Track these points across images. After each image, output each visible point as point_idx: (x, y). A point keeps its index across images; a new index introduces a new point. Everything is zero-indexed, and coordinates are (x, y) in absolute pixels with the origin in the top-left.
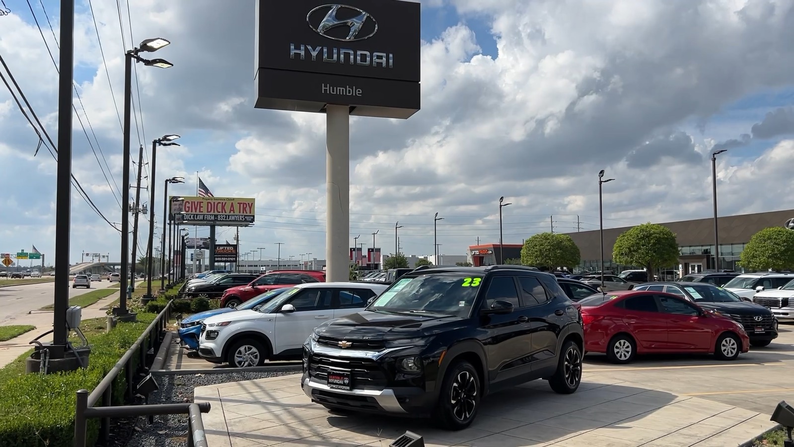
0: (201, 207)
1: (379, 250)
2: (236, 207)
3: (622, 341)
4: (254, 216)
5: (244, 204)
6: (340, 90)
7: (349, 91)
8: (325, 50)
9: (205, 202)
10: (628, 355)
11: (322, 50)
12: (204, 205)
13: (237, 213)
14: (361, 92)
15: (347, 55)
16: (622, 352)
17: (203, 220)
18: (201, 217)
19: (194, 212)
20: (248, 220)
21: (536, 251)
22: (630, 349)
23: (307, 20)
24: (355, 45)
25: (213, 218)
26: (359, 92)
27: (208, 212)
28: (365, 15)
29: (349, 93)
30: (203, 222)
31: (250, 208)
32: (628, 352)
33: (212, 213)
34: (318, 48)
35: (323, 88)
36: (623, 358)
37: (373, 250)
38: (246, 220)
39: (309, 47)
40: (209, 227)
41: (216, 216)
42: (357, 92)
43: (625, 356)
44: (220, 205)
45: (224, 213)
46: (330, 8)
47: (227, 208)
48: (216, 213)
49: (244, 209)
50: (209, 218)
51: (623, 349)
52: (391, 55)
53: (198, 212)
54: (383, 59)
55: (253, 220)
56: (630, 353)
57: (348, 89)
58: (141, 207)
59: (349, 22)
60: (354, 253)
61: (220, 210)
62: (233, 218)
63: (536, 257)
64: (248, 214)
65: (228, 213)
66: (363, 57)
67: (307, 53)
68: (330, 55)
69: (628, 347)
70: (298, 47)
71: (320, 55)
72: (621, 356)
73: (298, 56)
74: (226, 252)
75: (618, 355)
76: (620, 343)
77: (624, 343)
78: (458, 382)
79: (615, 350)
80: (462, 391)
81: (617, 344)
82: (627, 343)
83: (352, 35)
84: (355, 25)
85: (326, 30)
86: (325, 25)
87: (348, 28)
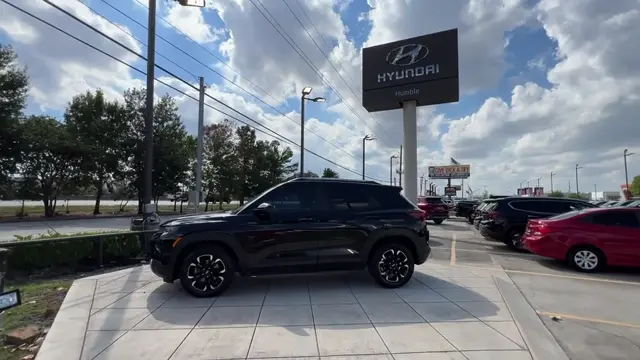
0: (443, 171)
1: (542, 189)
2: (460, 170)
3: (585, 252)
4: (469, 173)
5: (464, 168)
6: (406, 93)
7: (412, 92)
8: (397, 74)
9: (445, 168)
10: (593, 266)
11: (395, 73)
13: (461, 172)
14: (419, 91)
15: (410, 73)
16: (585, 262)
17: (444, 176)
19: (440, 173)
20: (467, 175)
22: (596, 260)
23: (387, 60)
24: (413, 66)
25: (449, 175)
26: (417, 91)
28: (420, 47)
31: (467, 169)
32: (594, 263)
33: (448, 173)
34: (393, 73)
35: (396, 94)
36: (586, 267)
37: (538, 189)
38: (465, 176)
39: (388, 74)
40: (447, 180)
41: (451, 174)
43: (589, 266)
44: (452, 170)
45: (454, 173)
46: (399, 49)
47: (456, 170)
49: (464, 170)
50: (447, 175)
51: (587, 259)
52: (438, 65)
53: (442, 173)
54: (433, 69)
55: (469, 176)
56: (596, 264)
57: (410, 91)
58: (402, 172)
59: (410, 53)
62: (459, 175)
64: (467, 172)
65: (456, 173)
66: (420, 72)
67: (387, 77)
68: (400, 75)
69: (593, 258)
70: (382, 75)
71: (394, 77)
72: (583, 265)
73: (382, 80)
74: (451, 190)
75: (580, 264)
76: (582, 254)
77: (588, 254)
78: (196, 262)
79: (576, 259)
80: (207, 269)
81: (579, 254)
82: (592, 255)
83: (413, 60)
84: (414, 54)
85: (397, 62)
86: (396, 59)
87: (410, 57)
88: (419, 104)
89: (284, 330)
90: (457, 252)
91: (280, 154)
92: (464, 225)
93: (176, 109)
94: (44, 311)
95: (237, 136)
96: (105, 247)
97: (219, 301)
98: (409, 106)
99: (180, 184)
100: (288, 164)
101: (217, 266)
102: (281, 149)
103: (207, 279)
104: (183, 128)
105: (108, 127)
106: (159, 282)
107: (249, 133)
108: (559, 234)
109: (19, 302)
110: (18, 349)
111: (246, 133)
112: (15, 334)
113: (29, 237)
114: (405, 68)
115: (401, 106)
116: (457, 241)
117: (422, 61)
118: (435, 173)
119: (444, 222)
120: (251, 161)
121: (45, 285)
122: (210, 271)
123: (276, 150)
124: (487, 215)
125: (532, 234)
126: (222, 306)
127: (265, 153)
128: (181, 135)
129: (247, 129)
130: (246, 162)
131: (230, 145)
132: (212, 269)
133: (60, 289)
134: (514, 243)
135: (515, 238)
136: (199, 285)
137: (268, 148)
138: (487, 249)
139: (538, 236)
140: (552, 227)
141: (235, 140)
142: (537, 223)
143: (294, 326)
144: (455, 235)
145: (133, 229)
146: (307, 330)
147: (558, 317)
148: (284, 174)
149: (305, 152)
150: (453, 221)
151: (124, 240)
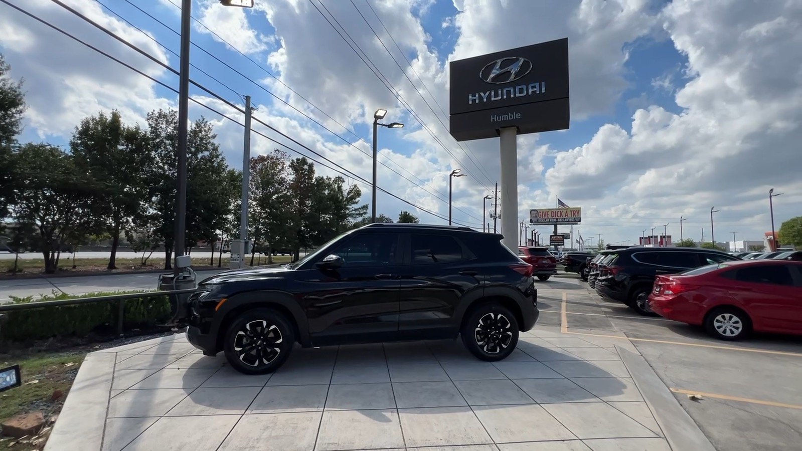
0: (548, 214)
1: (670, 237)
2: (569, 213)
3: (727, 316)
4: (580, 218)
5: (574, 211)
6: (505, 117)
7: (511, 116)
8: (493, 93)
9: (550, 211)
10: (737, 332)
11: (490, 93)
12: (550, 213)
13: (569, 216)
14: (520, 115)
15: (508, 93)
16: (726, 327)
17: (550, 222)
18: (548, 220)
19: (544, 218)
20: (577, 220)
21: (794, 232)
22: (740, 325)
23: (480, 77)
24: (513, 84)
25: (555, 220)
26: (518, 116)
27: (552, 217)
28: (522, 60)
29: (511, 118)
30: (549, 223)
31: (578, 213)
32: (737, 328)
33: (554, 217)
34: (488, 93)
35: (492, 118)
36: (728, 334)
37: (664, 237)
38: (575, 221)
39: (482, 94)
40: (553, 226)
41: (557, 219)
42: (517, 116)
43: (732, 332)
44: (559, 213)
45: (561, 217)
46: (496, 63)
47: (564, 214)
48: (557, 217)
49: (574, 214)
50: (553, 220)
51: (728, 324)
52: (543, 84)
53: (546, 218)
54: (537, 88)
55: (580, 221)
56: (740, 330)
57: (510, 115)
58: (497, 216)
59: (508, 69)
60: (642, 240)
61: (559, 215)
62: (567, 220)
63: (793, 237)
64: (577, 217)
65: (564, 217)
66: (521, 91)
67: (481, 98)
68: (496, 95)
69: (737, 322)
70: (474, 95)
71: (489, 97)
72: (725, 332)
73: (474, 101)
74: (557, 239)
75: (720, 331)
76: (724, 317)
77: (731, 318)
78: (245, 330)
79: (716, 324)
80: (259, 339)
81: (719, 317)
82: (735, 318)
83: (513, 76)
84: (514, 69)
85: (493, 79)
86: (492, 76)
87: (509, 73)
88: (520, 132)
89: (358, 415)
90: (568, 316)
91: (345, 194)
92: (576, 282)
93: (214, 137)
94: (51, 392)
95: (290, 170)
96: (126, 310)
97: (275, 379)
98: (507, 134)
99: (218, 232)
100: (355, 206)
101: (271, 335)
102: (346, 187)
103: (258, 351)
104: (222, 160)
105: (126, 157)
106: (198, 355)
107: (306, 167)
108: (694, 293)
109: (18, 383)
110: (18, 442)
111: (302, 167)
112: (14, 423)
113: (29, 299)
114: (502, 87)
115: (498, 133)
116: (567, 302)
117: (523, 78)
118: (538, 217)
119: (551, 279)
120: (309, 203)
121: (51, 360)
122: (263, 341)
123: (340, 188)
124: (605, 270)
125: (661, 293)
126: (277, 385)
127: (326, 192)
128: (219, 169)
129: (304, 161)
130: (302, 203)
131: (282, 182)
132: (266, 339)
133: (70, 365)
134: (639, 304)
135: (640, 298)
136: (249, 359)
137: (329, 185)
138: (605, 313)
139: (669, 296)
140: (686, 285)
141: (289, 176)
142: (668, 280)
143: (369, 410)
144: (564, 294)
145: (161, 288)
146: (388, 414)
147: (698, 396)
148: (350, 219)
149: (377, 191)
150: (561, 277)
151: (150, 301)
